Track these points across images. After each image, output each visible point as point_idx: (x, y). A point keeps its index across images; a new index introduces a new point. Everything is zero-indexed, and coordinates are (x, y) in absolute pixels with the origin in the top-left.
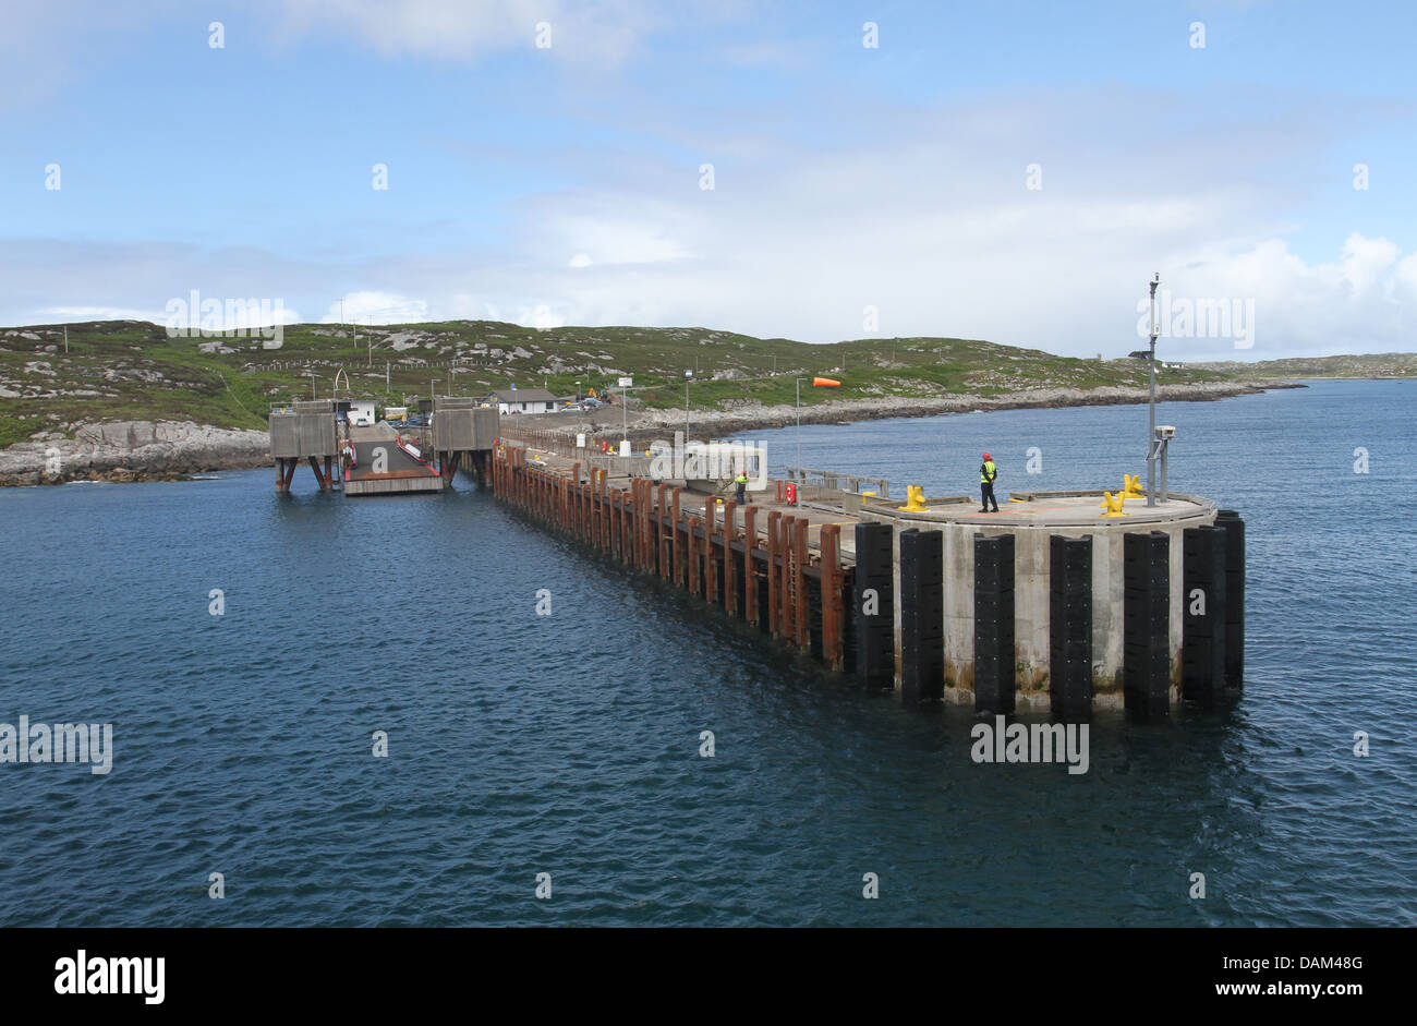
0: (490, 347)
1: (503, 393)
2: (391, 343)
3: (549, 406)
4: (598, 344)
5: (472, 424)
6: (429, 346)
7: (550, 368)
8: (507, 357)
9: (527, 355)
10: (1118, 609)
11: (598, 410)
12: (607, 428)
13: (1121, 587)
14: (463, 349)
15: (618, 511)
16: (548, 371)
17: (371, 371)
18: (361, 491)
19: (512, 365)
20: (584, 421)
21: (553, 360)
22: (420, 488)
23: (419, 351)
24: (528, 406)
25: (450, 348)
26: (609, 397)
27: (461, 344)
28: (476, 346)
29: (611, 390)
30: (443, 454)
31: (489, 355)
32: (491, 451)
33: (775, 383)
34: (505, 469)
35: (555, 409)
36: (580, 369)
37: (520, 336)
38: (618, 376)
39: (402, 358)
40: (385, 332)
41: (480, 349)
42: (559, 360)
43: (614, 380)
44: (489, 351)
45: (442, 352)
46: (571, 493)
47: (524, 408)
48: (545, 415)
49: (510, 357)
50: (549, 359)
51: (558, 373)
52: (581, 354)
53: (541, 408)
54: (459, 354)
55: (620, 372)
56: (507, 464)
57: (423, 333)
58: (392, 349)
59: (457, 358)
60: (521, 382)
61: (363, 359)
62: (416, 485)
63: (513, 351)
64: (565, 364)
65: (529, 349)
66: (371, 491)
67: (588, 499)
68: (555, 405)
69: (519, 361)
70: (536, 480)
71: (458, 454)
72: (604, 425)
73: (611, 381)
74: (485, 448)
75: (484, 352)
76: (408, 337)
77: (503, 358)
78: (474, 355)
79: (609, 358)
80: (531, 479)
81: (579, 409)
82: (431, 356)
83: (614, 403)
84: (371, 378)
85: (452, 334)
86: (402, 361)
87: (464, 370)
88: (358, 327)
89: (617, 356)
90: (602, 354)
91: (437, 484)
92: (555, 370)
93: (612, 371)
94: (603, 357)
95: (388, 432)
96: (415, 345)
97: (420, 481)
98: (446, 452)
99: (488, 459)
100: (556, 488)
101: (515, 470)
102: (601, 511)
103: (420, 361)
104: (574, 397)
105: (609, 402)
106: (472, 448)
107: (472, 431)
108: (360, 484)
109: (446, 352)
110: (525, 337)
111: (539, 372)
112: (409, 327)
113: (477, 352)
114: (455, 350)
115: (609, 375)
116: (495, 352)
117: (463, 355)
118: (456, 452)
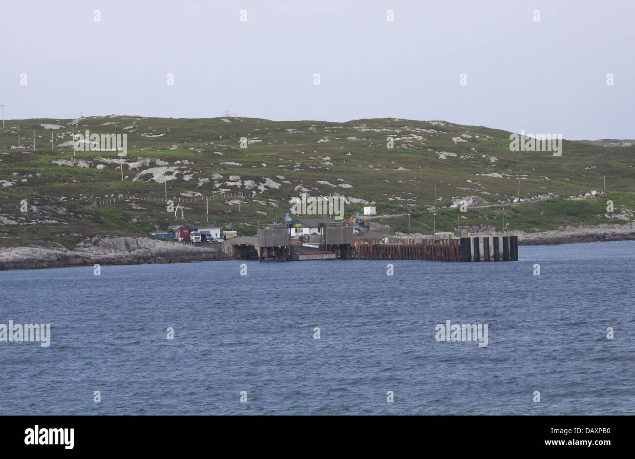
0: (243, 179)
2: (151, 175)
4: (332, 171)
6: (186, 178)
8: (260, 188)
9: (276, 186)
14: (220, 181)
18: (305, 259)
19: (265, 195)
21: (300, 191)
23: (179, 183)
25: (207, 180)
27: (216, 176)
28: (231, 178)
31: (243, 186)
38: (362, 206)
41: (235, 181)
42: (305, 190)
43: (359, 208)
44: (243, 183)
45: (201, 184)
49: (262, 188)
50: (296, 189)
52: (322, 182)
54: (217, 185)
55: (363, 201)
58: (154, 181)
59: (217, 189)
62: (326, 257)
63: (264, 183)
65: (277, 180)
66: (309, 259)
69: (270, 191)
73: (356, 210)
74: (348, 243)
75: (239, 184)
76: (166, 169)
77: (256, 189)
78: (230, 187)
79: (349, 186)
82: (194, 187)
85: (186, 162)
90: (341, 183)
93: (355, 201)
94: (343, 186)
96: (173, 177)
106: (342, 243)
109: (205, 184)
110: (259, 164)
111: (290, 202)
113: (232, 184)
114: (212, 182)
115: (353, 204)
116: (248, 183)
117: (220, 187)
118: (334, 245)
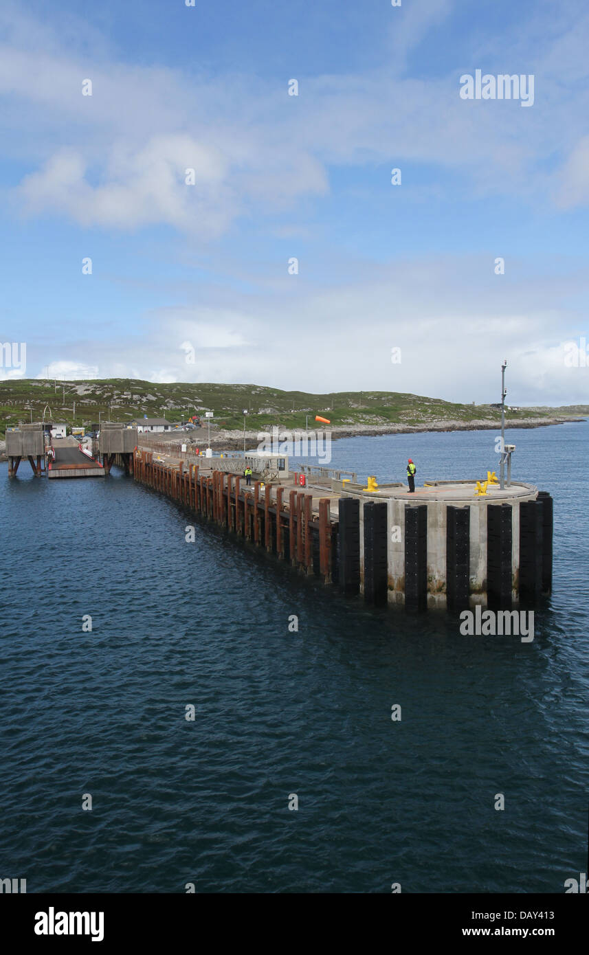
0: (132, 394)
1: (138, 420)
2: (76, 391)
3: (166, 427)
4: (194, 393)
5: (122, 438)
6: (98, 393)
7: (167, 406)
8: (142, 399)
9: (154, 399)
10: (484, 547)
11: (193, 430)
12: (199, 441)
13: (485, 534)
14: (117, 395)
15: (205, 489)
16: (165, 408)
17: (64, 406)
18: (58, 476)
19: (145, 404)
20: (186, 437)
21: (168, 402)
22: (92, 474)
23: (92, 396)
24: (154, 428)
25: (110, 394)
26: (200, 423)
27: (116, 392)
28: (125, 393)
29: (202, 419)
30: (105, 455)
31: (132, 398)
32: (132, 454)
33: (294, 416)
34: (141, 464)
35: (169, 430)
36: (184, 407)
37: (150, 388)
38: (205, 411)
39: (83, 399)
40: (73, 385)
41: (127, 395)
42: (172, 402)
43: (203, 413)
44: (132, 396)
45: (105, 397)
46: (178, 478)
47: (152, 429)
48: (164, 433)
49: (144, 400)
50: (166, 401)
51: (171, 409)
52: (185, 398)
53: (161, 429)
54: (115, 397)
55: (206, 409)
56: (142, 461)
57: (95, 386)
58: (77, 394)
59: (114, 400)
60: (151, 415)
61: (60, 400)
62: (89, 472)
63: (146, 396)
64: (175, 404)
65: (155, 395)
66: (63, 475)
67: (188, 482)
68: (169, 428)
69: (149, 402)
70: (158, 471)
71: (114, 455)
72: (197, 439)
73: (201, 414)
74: (129, 451)
75: (129, 397)
76: (86, 387)
77: (140, 400)
78: (123, 398)
79: (200, 401)
80: (155, 470)
81: (183, 430)
82: (99, 398)
83: (203, 427)
84: (64, 411)
85: (111, 386)
86: (82, 401)
87: (117, 407)
88: (57, 381)
89: (204, 399)
90: (196, 399)
91: (101, 472)
92: (170, 407)
93: (202, 409)
95: (74, 442)
96: (90, 392)
97: (92, 470)
98: (107, 454)
99: (131, 458)
100: (170, 475)
101: (147, 465)
102: (195, 489)
103: (92, 401)
104: (180, 423)
105: (200, 426)
106: (122, 451)
107: (122, 442)
108: (57, 472)
109: (107, 396)
110: (153, 389)
111: (161, 408)
112: (86, 382)
113: (125, 397)
114: (113, 395)
115: (200, 411)
116: (135, 397)
117: (117, 399)
118: (112, 454)
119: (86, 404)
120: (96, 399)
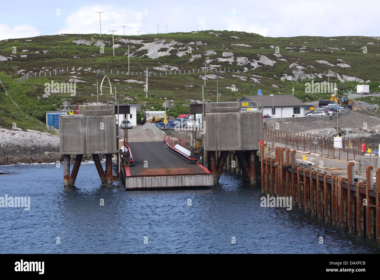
0: (236, 55)
1: (252, 98)
2: (146, 51)
3: (297, 110)
4: (335, 53)
5: (239, 127)
6: (180, 54)
7: (293, 75)
8: (252, 64)
9: (270, 63)
11: (340, 115)
12: (351, 132)
14: (211, 57)
16: (290, 78)
17: (130, 77)
18: (140, 186)
19: (257, 72)
20: (330, 126)
21: (294, 68)
22: (193, 184)
23: (171, 59)
24: (278, 111)
25: (200, 56)
26: (350, 103)
27: (210, 52)
28: (224, 54)
29: (351, 96)
30: (211, 154)
31: (235, 63)
32: (255, 151)
34: (274, 168)
35: (302, 114)
36: (320, 76)
37: (263, 45)
38: (356, 83)
39: (157, 65)
40: (139, 42)
41: (228, 57)
42: (300, 67)
43: (352, 87)
44: (235, 59)
45: (192, 60)
46: (344, 190)
47: (274, 113)
48: (293, 120)
49: (255, 65)
50: (290, 66)
51: (299, 80)
53: (288, 113)
54: (208, 61)
55: (358, 80)
56: (276, 163)
57: (174, 43)
58: (147, 57)
59: (207, 65)
60: (267, 89)
61: (122, 66)
62: (189, 181)
63: (258, 59)
64: (306, 72)
65: (271, 57)
66: (149, 186)
68: (302, 110)
69: (264, 68)
70: (308, 178)
71: (225, 154)
72: (347, 130)
73: (349, 88)
74: (251, 148)
75: (231, 60)
76: (162, 46)
77: (249, 66)
78: (221, 63)
79: (347, 66)
80: (302, 177)
81: (324, 114)
82: (183, 63)
83: (355, 108)
84: (131, 84)
85: (200, 43)
86: (157, 68)
87: (213, 77)
88: (116, 37)
89: (354, 64)
90: (340, 63)
91: (208, 181)
92: (297, 77)
93: (350, 79)
94: (341, 65)
95: (155, 133)
96: (167, 53)
97: (193, 178)
98: (214, 152)
99: (253, 159)
100: (329, 185)
101: (285, 169)
103: (173, 68)
104: (317, 103)
105: (350, 107)
106: (239, 148)
107: (239, 132)
108: (139, 179)
109: (196, 60)
110: (267, 46)
111: (282, 79)
112: (160, 37)
113: (224, 60)
114: (204, 58)
115: (347, 82)
116: (241, 60)
117: (211, 63)
118: (223, 152)
119: (163, 72)
120: (177, 64)
